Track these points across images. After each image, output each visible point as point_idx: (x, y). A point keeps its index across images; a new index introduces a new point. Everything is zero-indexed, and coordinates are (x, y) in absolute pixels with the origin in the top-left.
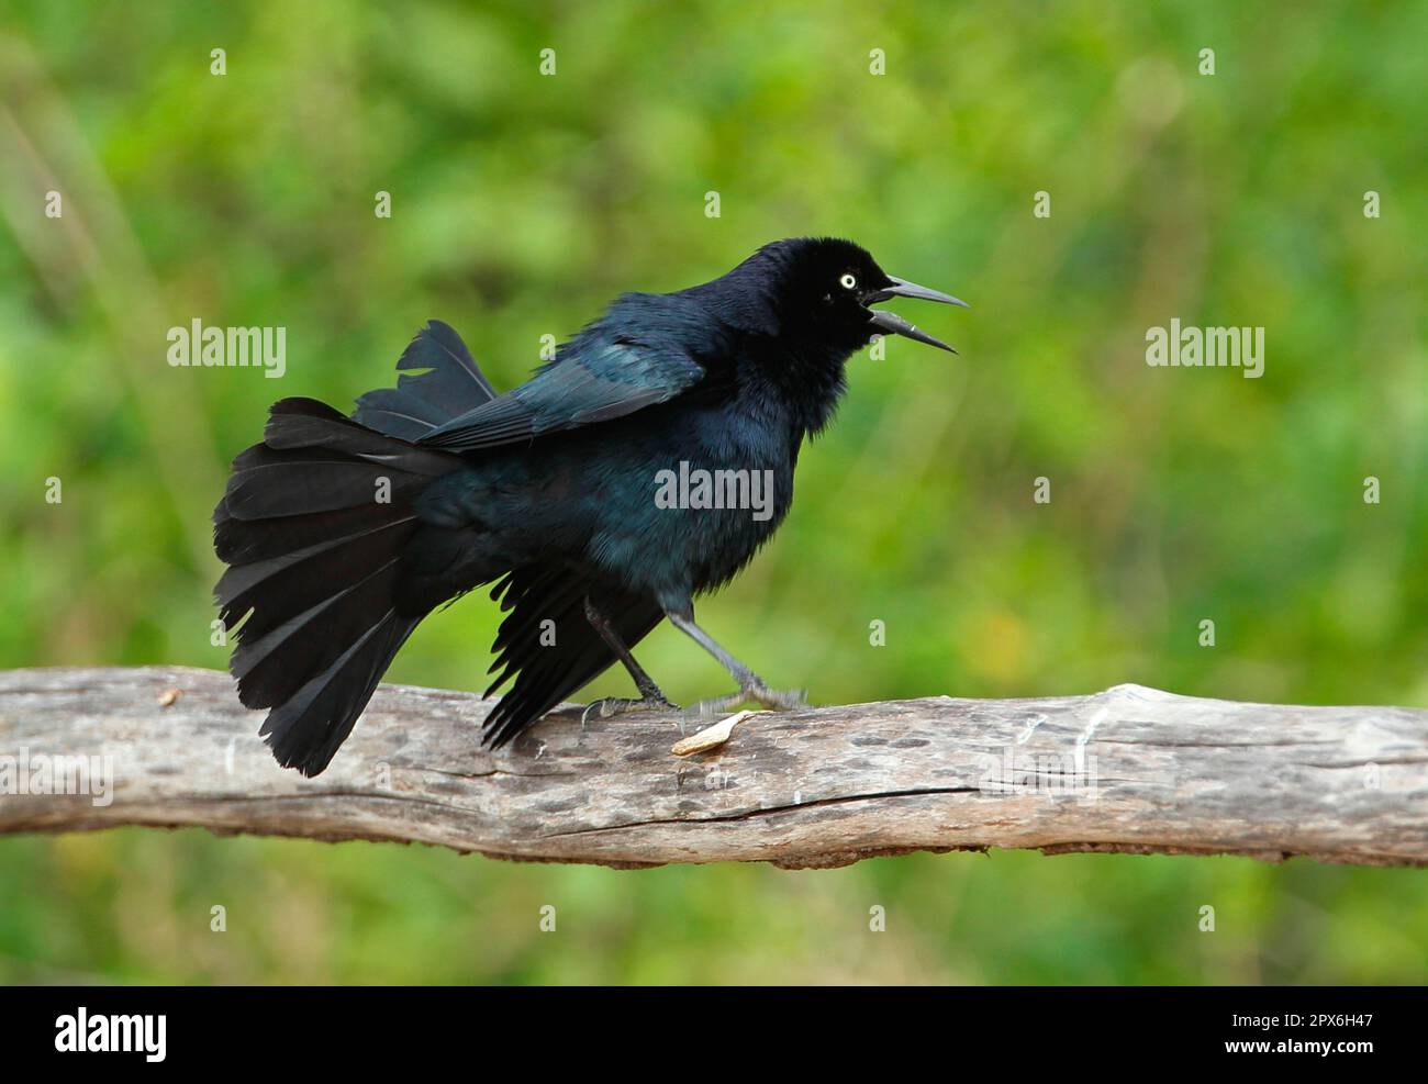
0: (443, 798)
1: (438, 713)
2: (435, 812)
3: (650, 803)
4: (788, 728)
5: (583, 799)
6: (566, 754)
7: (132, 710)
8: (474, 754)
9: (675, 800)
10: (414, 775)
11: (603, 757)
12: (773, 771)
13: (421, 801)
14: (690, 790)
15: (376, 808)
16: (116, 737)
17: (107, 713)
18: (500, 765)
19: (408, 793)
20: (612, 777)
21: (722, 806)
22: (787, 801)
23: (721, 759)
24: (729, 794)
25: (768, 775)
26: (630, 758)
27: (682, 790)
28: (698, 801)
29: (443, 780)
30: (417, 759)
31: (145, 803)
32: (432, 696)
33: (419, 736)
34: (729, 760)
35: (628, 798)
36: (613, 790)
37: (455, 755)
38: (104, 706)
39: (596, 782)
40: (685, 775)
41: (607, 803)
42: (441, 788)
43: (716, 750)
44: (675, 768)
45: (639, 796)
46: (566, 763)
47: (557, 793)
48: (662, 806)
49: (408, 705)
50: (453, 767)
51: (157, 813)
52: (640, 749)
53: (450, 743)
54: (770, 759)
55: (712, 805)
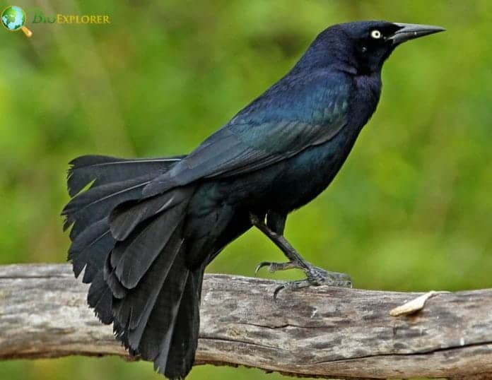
0: (257, 340)
1: (255, 291)
2: (251, 348)
3: (377, 344)
4: (457, 301)
5: (338, 341)
6: (328, 315)
7: (77, 288)
8: (275, 315)
9: (391, 342)
10: (240, 327)
11: (350, 317)
12: (448, 326)
13: (245, 342)
14: (400, 337)
15: (218, 346)
16: (68, 304)
17: (63, 290)
18: (290, 322)
19: (237, 337)
20: (354, 329)
21: (419, 346)
22: (455, 343)
23: (418, 319)
24: (423, 339)
25: (445, 328)
26: (365, 318)
27: (396, 336)
28: (405, 343)
29: (257, 330)
30: (242, 318)
31: (85, 342)
32: (251, 281)
33: (244, 304)
34: (423, 319)
35: (363, 341)
36: (356, 336)
37: (265, 315)
38: (62, 286)
39: (346, 332)
40: (397, 328)
41: (353, 344)
42: (257, 334)
43: (415, 313)
44: (391, 324)
45: (371, 340)
46: (329, 321)
47: (323, 338)
48: (384, 346)
49: (237, 287)
50: (263, 322)
51: (92, 348)
52: (371, 313)
53: (262, 308)
54: (447, 319)
55: (413, 345)
